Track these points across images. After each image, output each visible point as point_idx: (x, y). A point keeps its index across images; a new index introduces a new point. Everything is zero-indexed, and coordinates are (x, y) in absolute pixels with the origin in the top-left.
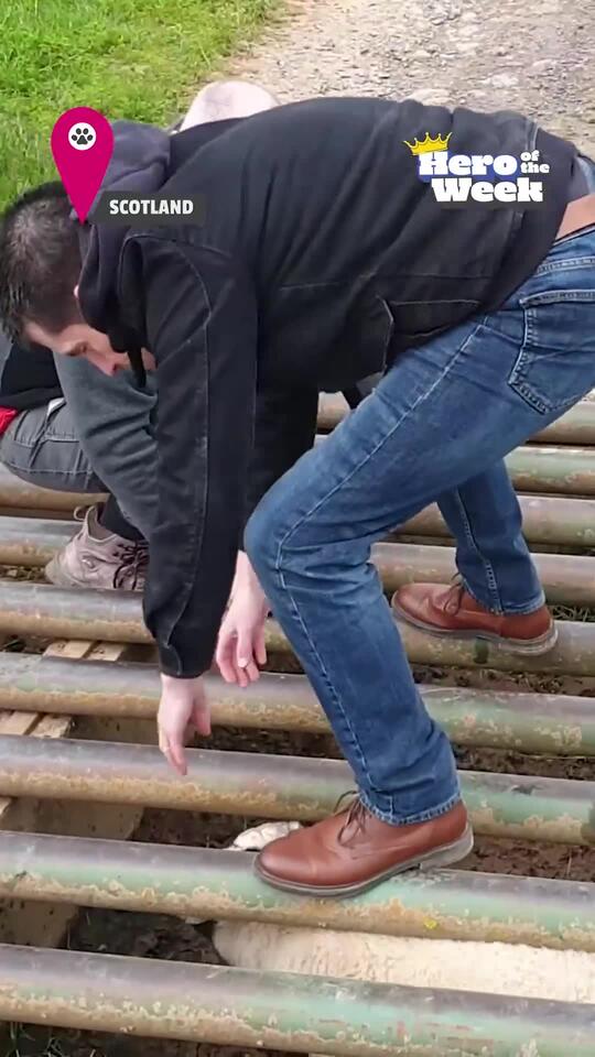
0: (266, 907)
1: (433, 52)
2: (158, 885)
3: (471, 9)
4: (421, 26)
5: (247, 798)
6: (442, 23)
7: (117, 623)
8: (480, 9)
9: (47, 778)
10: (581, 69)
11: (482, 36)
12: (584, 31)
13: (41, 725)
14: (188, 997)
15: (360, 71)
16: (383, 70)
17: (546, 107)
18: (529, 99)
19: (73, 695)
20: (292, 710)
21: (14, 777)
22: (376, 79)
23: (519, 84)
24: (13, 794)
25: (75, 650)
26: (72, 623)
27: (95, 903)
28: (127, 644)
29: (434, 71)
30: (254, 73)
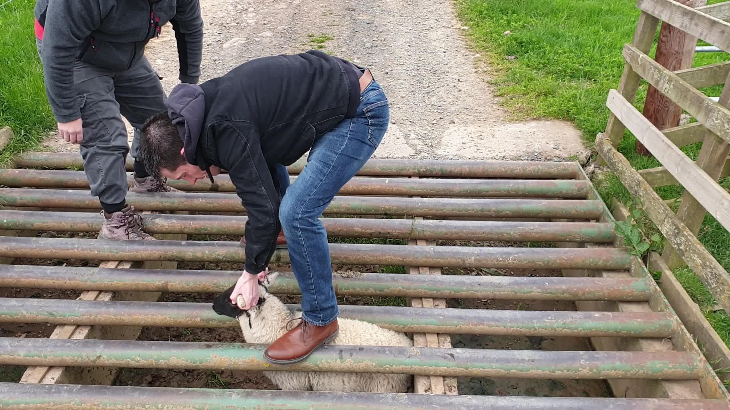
0: (200, 363)
1: (238, 23)
2: (155, 357)
3: (252, 7)
4: (232, 13)
5: (188, 321)
6: (241, 12)
7: (129, 254)
8: (255, 7)
9: (106, 317)
10: (297, 30)
11: (257, 17)
12: (297, 15)
13: (100, 296)
14: (172, 401)
15: (210, 31)
16: (219, 31)
17: (285, 44)
18: (277, 41)
19: (113, 283)
20: (204, 285)
21: (92, 318)
22: (216, 34)
23: (274, 35)
24: (92, 323)
25: (112, 265)
26: (111, 254)
27: (130, 366)
28: (133, 261)
29: (239, 31)
30: (168, 32)
